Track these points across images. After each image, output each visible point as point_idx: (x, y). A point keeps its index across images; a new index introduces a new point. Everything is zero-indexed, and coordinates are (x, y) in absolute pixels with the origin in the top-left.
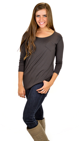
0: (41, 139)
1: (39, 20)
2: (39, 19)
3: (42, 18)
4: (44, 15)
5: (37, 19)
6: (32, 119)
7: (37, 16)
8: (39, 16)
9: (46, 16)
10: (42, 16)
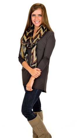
0: (41, 129)
1: (35, 20)
2: (35, 18)
3: (38, 17)
4: (39, 15)
5: (33, 18)
6: (29, 112)
7: (33, 16)
8: (34, 15)
9: (41, 16)
10: (37, 16)
